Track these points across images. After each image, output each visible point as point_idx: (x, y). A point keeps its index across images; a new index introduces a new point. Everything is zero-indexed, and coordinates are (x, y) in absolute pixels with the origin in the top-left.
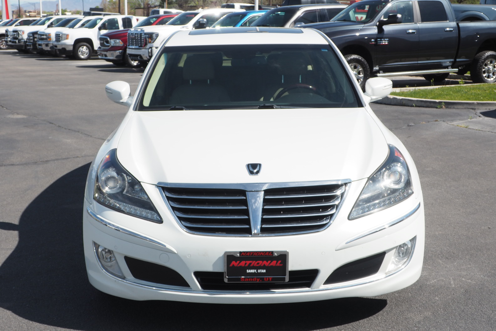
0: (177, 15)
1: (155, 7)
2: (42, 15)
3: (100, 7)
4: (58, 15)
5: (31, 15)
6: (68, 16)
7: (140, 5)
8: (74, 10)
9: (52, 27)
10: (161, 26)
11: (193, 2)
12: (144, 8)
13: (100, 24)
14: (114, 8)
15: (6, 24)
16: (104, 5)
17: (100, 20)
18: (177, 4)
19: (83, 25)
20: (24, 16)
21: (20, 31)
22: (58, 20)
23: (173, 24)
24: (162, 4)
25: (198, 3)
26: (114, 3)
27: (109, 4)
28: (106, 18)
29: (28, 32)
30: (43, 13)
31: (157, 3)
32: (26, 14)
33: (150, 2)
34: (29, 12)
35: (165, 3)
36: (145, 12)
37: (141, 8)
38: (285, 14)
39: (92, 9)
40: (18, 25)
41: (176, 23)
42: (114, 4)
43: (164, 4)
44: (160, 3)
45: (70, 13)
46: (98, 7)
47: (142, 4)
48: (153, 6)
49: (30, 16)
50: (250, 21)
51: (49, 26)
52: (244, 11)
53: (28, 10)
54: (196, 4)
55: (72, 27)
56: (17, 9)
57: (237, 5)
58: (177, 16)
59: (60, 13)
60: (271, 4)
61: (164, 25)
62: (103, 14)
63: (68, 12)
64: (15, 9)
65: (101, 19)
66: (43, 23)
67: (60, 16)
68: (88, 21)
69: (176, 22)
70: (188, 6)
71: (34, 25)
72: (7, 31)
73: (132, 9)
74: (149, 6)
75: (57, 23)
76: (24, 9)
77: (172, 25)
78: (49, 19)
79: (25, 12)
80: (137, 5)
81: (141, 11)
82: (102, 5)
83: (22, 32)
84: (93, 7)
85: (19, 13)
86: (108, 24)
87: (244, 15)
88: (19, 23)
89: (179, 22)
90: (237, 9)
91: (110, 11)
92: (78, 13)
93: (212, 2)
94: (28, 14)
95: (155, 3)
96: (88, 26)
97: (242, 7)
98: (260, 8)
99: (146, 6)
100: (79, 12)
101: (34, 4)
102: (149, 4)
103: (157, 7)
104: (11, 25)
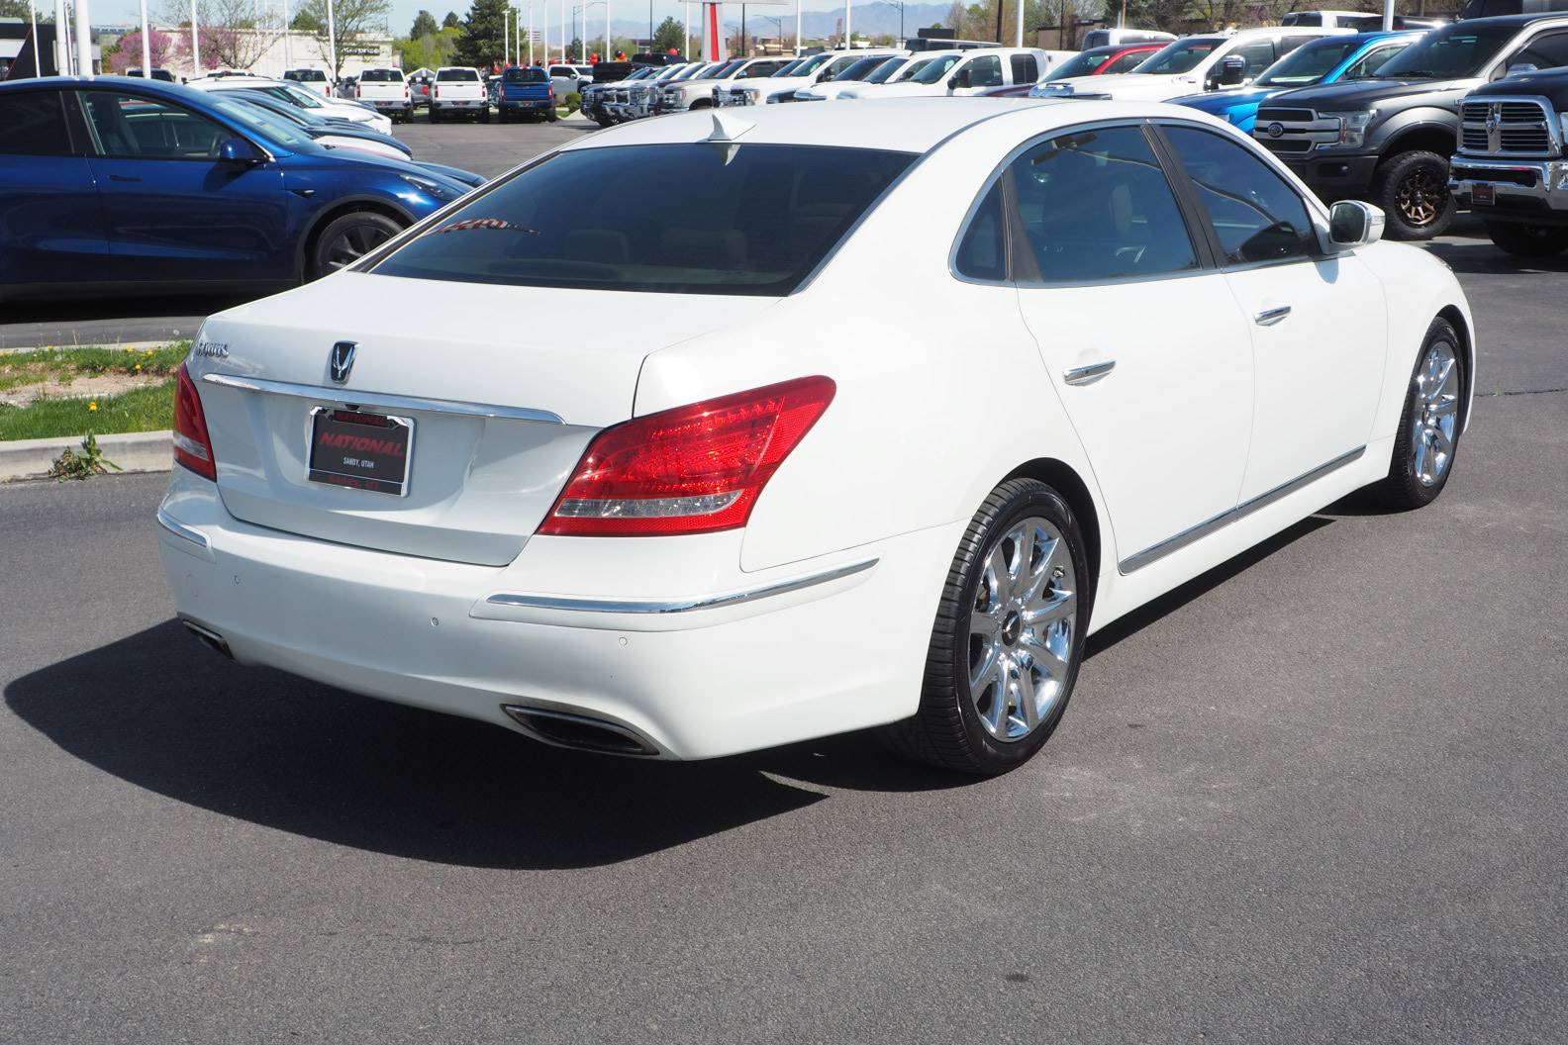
0: (1162, 46)
1: (1093, 23)
2: (799, 48)
3: (945, 26)
4: (840, 49)
5: (768, 50)
6: (866, 52)
7: (1050, 19)
8: (876, 34)
9: (829, 80)
10: (1117, 75)
11: (1197, 11)
12: (1062, 28)
13: (952, 70)
14: (981, 29)
15: (713, 74)
16: (957, 21)
17: (952, 62)
18: (1151, 14)
19: (908, 76)
20: (752, 53)
21: (749, 90)
22: (843, 64)
23: (1152, 70)
24: (1111, 14)
25: (1212, 13)
26: (984, 15)
27: (968, 18)
28: (969, 56)
29: (769, 94)
30: (803, 44)
31: (1098, 14)
32: (758, 46)
33: (1079, 12)
34: (764, 41)
35: (1120, 14)
36: (1065, 38)
37: (1054, 28)
38: (1477, 40)
39: (923, 32)
40: (743, 77)
41: (1159, 68)
42: (982, 17)
43: (1116, 15)
44: (1106, 12)
45: (865, 44)
46: (938, 25)
47: (1057, 17)
48: (1087, 22)
49: (767, 54)
50: (1371, 60)
51: (820, 79)
52: (1353, 32)
53: (761, 35)
54: (1204, 14)
55: (881, 79)
56: (734, 34)
57: (1329, 17)
58: (1162, 49)
59: (848, 45)
60: (1423, 11)
61: (1126, 75)
62: (957, 45)
63: (861, 40)
64: (731, 34)
65: (957, 59)
66: (805, 72)
67: (848, 53)
68: (922, 64)
69: (1159, 65)
70: (1185, 21)
71: (783, 75)
72: (715, 92)
73: (1029, 31)
74: (1076, 22)
75: (841, 71)
76: (753, 32)
77: (1149, 73)
78: (821, 60)
79: (755, 40)
80: (1043, 19)
81: (1053, 35)
82: (951, 21)
83: (752, 93)
84: (928, 25)
85: (741, 45)
86: (974, 72)
87: (1354, 45)
88: (746, 70)
89: (1166, 66)
90: (1330, 26)
91: (970, 36)
92: (887, 42)
93: (1250, 8)
94: (762, 48)
95: (1093, 12)
96: (921, 78)
97: (1342, 22)
98: (1398, 24)
99: (1067, 21)
100: (890, 39)
101: (777, 21)
102: (1077, 17)
103: (1096, 24)
104: (726, 76)
